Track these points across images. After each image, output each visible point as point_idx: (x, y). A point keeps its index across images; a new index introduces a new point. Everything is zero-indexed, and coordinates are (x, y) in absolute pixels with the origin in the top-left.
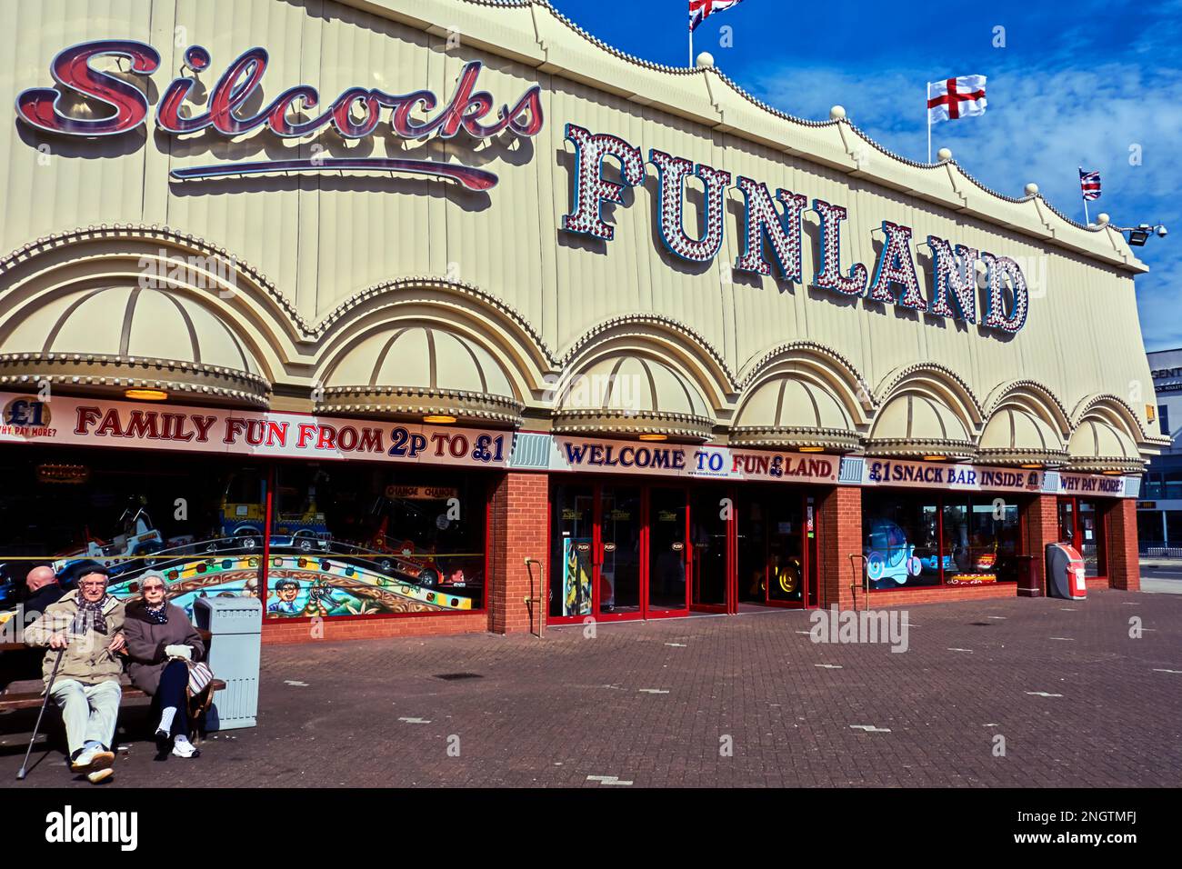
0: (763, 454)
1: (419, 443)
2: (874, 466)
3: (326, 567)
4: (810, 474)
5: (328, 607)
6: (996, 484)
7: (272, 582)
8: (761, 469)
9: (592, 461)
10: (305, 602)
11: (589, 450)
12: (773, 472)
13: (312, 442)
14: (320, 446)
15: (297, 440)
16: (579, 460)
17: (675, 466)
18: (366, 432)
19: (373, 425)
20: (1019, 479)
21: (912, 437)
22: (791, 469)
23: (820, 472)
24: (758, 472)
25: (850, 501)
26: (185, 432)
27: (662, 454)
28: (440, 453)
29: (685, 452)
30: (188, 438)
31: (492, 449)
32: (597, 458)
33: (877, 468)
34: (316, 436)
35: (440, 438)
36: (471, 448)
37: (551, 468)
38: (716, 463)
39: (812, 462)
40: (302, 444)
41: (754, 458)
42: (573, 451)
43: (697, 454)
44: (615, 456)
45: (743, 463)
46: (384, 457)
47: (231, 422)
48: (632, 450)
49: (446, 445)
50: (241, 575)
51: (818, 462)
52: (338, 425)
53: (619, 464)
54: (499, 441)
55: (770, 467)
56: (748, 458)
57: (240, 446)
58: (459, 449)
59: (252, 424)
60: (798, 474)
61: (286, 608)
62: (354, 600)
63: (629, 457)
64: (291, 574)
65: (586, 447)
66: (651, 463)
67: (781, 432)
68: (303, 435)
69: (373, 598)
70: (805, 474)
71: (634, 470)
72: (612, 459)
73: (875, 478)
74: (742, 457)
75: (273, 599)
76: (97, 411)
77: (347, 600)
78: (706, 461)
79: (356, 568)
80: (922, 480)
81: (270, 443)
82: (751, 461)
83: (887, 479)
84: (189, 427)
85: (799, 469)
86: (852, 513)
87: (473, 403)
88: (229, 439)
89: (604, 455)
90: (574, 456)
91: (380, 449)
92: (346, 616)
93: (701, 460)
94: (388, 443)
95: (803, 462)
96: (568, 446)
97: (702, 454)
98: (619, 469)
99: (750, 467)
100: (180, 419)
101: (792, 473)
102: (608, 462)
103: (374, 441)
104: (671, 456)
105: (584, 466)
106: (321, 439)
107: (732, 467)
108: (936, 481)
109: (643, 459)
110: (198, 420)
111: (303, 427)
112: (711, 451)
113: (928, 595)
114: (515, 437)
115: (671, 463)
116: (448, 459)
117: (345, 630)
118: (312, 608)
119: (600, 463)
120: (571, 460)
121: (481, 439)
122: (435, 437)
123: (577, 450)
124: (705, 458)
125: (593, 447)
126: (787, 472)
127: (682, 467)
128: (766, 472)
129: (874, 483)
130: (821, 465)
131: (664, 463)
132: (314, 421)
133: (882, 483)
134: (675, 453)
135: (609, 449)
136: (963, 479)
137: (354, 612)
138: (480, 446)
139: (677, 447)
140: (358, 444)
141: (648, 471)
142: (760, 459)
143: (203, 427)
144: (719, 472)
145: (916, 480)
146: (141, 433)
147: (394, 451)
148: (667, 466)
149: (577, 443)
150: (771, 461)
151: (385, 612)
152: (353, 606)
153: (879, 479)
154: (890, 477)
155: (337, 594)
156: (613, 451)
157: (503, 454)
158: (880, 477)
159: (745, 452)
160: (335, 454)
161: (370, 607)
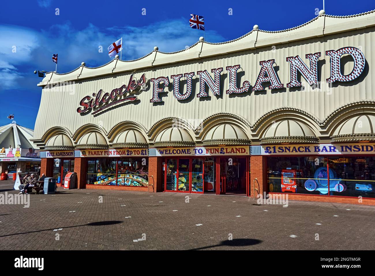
0: (217, 148)
1: (131, 152)
2: (267, 148)
3: (133, 177)
4: (236, 153)
5: (134, 184)
7: (125, 179)
8: (216, 152)
9: (166, 153)
10: (130, 183)
11: (165, 151)
12: (221, 153)
13: (115, 154)
14: (116, 154)
15: (113, 154)
16: (163, 153)
17: (188, 153)
22: (228, 152)
23: (241, 152)
24: (215, 153)
25: (256, 161)
26: (100, 154)
27: (184, 150)
28: (135, 154)
29: (190, 149)
30: (100, 155)
31: (144, 152)
32: (167, 153)
34: (116, 153)
35: (135, 151)
36: (140, 153)
37: (157, 155)
38: (200, 151)
39: (236, 149)
40: (114, 154)
41: (213, 149)
42: (161, 151)
43: (194, 149)
44: (171, 152)
45: (210, 151)
46: (126, 156)
47: (105, 151)
48: (175, 150)
49: (136, 152)
50: (121, 178)
51: (239, 148)
52: (119, 150)
53: (172, 153)
54: (145, 151)
55: (219, 151)
56: (211, 149)
57: (106, 156)
58: (138, 153)
59: (107, 151)
60: (231, 153)
61: (127, 184)
62: (138, 183)
63: (175, 152)
64: (128, 178)
65: (164, 150)
66: (181, 153)
68: (114, 153)
69: (141, 183)
71: (177, 155)
72: (171, 153)
73: (268, 152)
74: (209, 149)
75: (126, 182)
76: (90, 152)
77: (136, 183)
78: (197, 151)
79: (138, 177)
80: (296, 151)
82: (212, 150)
83: (275, 152)
84: (100, 153)
85: (231, 151)
86: (257, 165)
88: (105, 155)
89: (168, 152)
90: (161, 152)
91: (125, 154)
92: (136, 186)
93: (196, 151)
94: (126, 153)
95: (232, 149)
96: (160, 150)
97: (196, 149)
98: (173, 155)
99: (212, 152)
100: (99, 152)
101: (229, 153)
102: (170, 153)
103: (124, 153)
104: (186, 151)
105: (164, 155)
106: (117, 153)
107: (206, 152)
108: (306, 151)
109: (179, 152)
110: (101, 152)
111: (114, 151)
112: (198, 148)
114: (148, 150)
115: (187, 152)
116: (137, 155)
118: (131, 184)
119: (168, 154)
120: (161, 154)
121: (142, 151)
122: (134, 151)
123: (162, 151)
124: (197, 150)
125: (166, 150)
126: (227, 152)
127: (190, 153)
128: (218, 153)
129: (268, 154)
130: (240, 149)
131: (185, 153)
132: (115, 150)
133: (272, 154)
134: (187, 150)
135: (170, 150)
137: (138, 186)
139: (188, 148)
141: (180, 155)
142: (216, 149)
143: (102, 152)
144: (202, 154)
145: (292, 152)
147: (128, 154)
148: (186, 153)
149: (162, 149)
150: (220, 150)
151: (143, 186)
152: (138, 185)
153: (271, 152)
154: (277, 151)
155: (135, 182)
156: (170, 151)
157: (147, 153)
159: (210, 148)
160: (119, 156)
161: (140, 185)
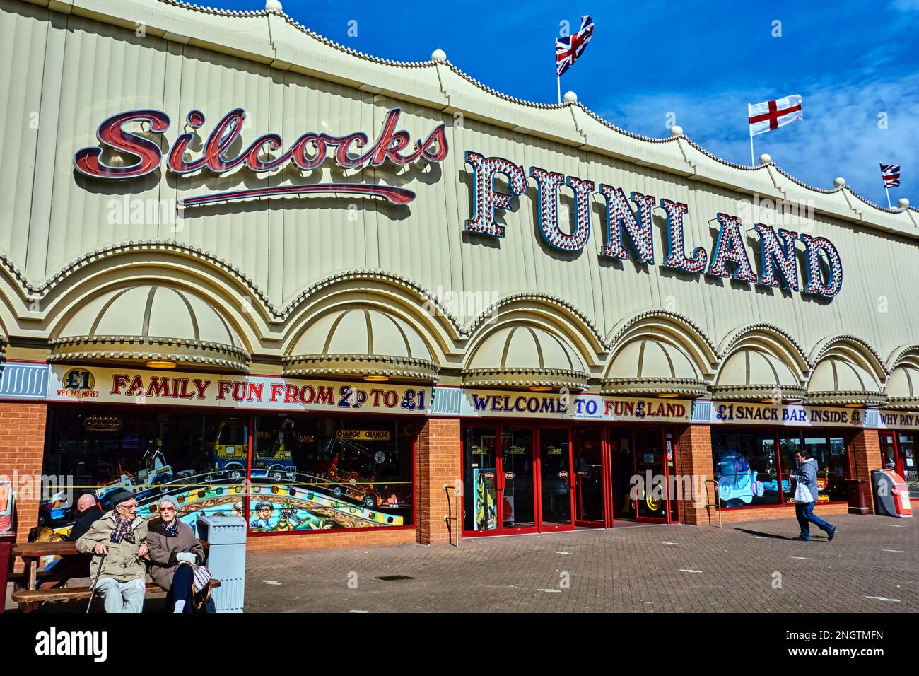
0: (629, 400)
1: (360, 397)
2: (720, 407)
3: (293, 493)
4: (668, 415)
5: (295, 523)
6: (824, 420)
7: (253, 505)
8: (628, 412)
9: (494, 408)
10: (278, 520)
11: (491, 400)
12: (638, 414)
13: (281, 398)
14: (287, 400)
15: (270, 397)
16: (484, 408)
17: (559, 411)
18: (321, 389)
19: (326, 384)
20: (843, 416)
21: (750, 383)
22: (652, 412)
23: (676, 413)
24: (626, 414)
25: (701, 436)
26: (189, 392)
27: (548, 401)
28: (376, 404)
29: (567, 399)
30: (191, 396)
31: (416, 400)
32: (497, 406)
33: (722, 409)
34: (284, 393)
35: (377, 392)
36: (400, 400)
37: (462, 414)
38: (591, 408)
39: (669, 406)
40: (273, 399)
41: (622, 403)
42: (479, 401)
43: (576, 401)
44: (511, 404)
45: (613, 407)
46: (335, 408)
47: (221, 383)
48: (525, 399)
49: (381, 398)
50: (230, 499)
51: (674, 405)
52: (300, 384)
53: (515, 410)
54: (422, 394)
55: (635, 410)
56: (617, 403)
57: (229, 402)
58: (391, 400)
59: (237, 384)
60: (658, 415)
61: (264, 524)
62: (314, 518)
63: (522, 404)
64: (267, 498)
65: (488, 397)
66: (540, 408)
67: (642, 382)
68: (274, 392)
69: (329, 517)
70: (663, 415)
71: (527, 414)
72: (509, 406)
73: (721, 417)
74: (612, 402)
75: (254, 518)
76: (126, 377)
77: (308, 519)
78: (583, 406)
79: (315, 494)
80: (760, 418)
81: (250, 399)
82: (619, 405)
83: (731, 418)
84: (192, 388)
85: (659, 411)
86: (704, 446)
87: (401, 365)
88: (221, 397)
89: (503, 403)
90: (480, 404)
91: (331, 402)
92: (308, 531)
93: (579, 406)
94: (337, 397)
95: (661, 406)
96: (475, 397)
97: (580, 401)
98: (515, 414)
99: (619, 411)
100: (185, 382)
101: (653, 415)
102: (506, 409)
103: (327, 395)
104: (555, 403)
105: (488, 413)
106: (288, 396)
107: (604, 411)
108: (772, 418)
109: (533, 406)
110: (198, 383)
111: (274, 386)
112: (587, 398)
113: (771, 513)
114: (434, 391)
115: (556, 409)
116: (383, 409)
117: (308, 541)
118: (282, 524)
119: (500, 409)
120: (477, 407)
121: (407, 393)
122: (373, 392)
123: (482, 400)
124: (582, 403)
125: (494, 398)
126: (649, 414)
127: (564, 412)
128: (632, 414)
129: (720, 421)
130: (676, 407)
131: (550, 409)
132: (282, 381)
133: (727, 421)
134: (559, 400)
135: (507, 398)
136: (795, 417)
137: (314, 528)
138: (407, 398)
139: (561, 396)
140: (315, 399)
141: (537, 415)
142: (627, 404)
143: (202, 388)
144: (595, 415)
145: (755, 418)
146: (158, 392)
147: (343, 403)
148: (553, 411)
149: (482, 394)
150: (635, 405)
151: (337, 528)
152: (313, 523)
153: (724, 418)
154: (734, 416)
155: (301, 514)
156: (510, 400)
157: (425, 404)
158: (725, 416)
159: (614, 399)
160: (298, 407)
161: (326, 523)
